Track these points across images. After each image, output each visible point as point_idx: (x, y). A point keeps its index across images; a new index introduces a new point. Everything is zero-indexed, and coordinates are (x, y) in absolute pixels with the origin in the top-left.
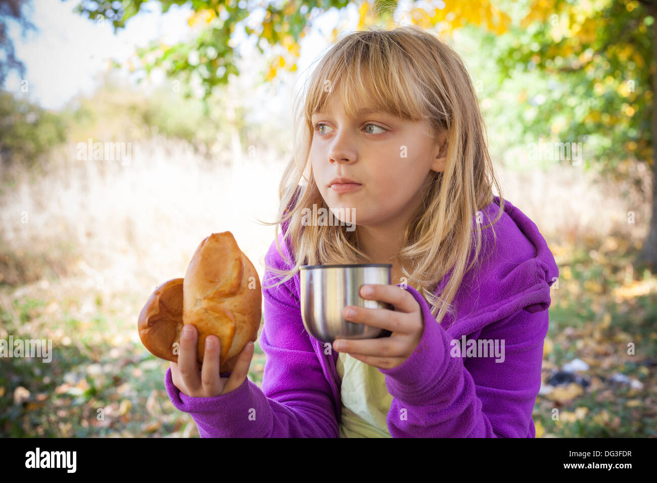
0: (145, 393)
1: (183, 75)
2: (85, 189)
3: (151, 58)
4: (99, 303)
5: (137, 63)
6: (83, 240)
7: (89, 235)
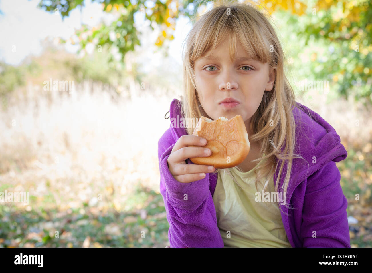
0: (82, 239)
1: (106, 46)
2: (36, 115)
3: (84, 36)
4: (48, 185)
5: (76, 39)
6: (35, 146)
7: (40, 143)
